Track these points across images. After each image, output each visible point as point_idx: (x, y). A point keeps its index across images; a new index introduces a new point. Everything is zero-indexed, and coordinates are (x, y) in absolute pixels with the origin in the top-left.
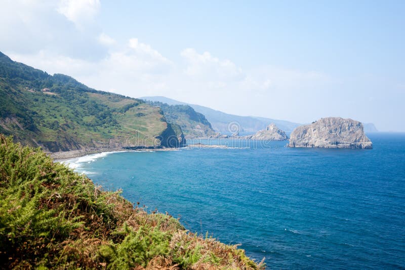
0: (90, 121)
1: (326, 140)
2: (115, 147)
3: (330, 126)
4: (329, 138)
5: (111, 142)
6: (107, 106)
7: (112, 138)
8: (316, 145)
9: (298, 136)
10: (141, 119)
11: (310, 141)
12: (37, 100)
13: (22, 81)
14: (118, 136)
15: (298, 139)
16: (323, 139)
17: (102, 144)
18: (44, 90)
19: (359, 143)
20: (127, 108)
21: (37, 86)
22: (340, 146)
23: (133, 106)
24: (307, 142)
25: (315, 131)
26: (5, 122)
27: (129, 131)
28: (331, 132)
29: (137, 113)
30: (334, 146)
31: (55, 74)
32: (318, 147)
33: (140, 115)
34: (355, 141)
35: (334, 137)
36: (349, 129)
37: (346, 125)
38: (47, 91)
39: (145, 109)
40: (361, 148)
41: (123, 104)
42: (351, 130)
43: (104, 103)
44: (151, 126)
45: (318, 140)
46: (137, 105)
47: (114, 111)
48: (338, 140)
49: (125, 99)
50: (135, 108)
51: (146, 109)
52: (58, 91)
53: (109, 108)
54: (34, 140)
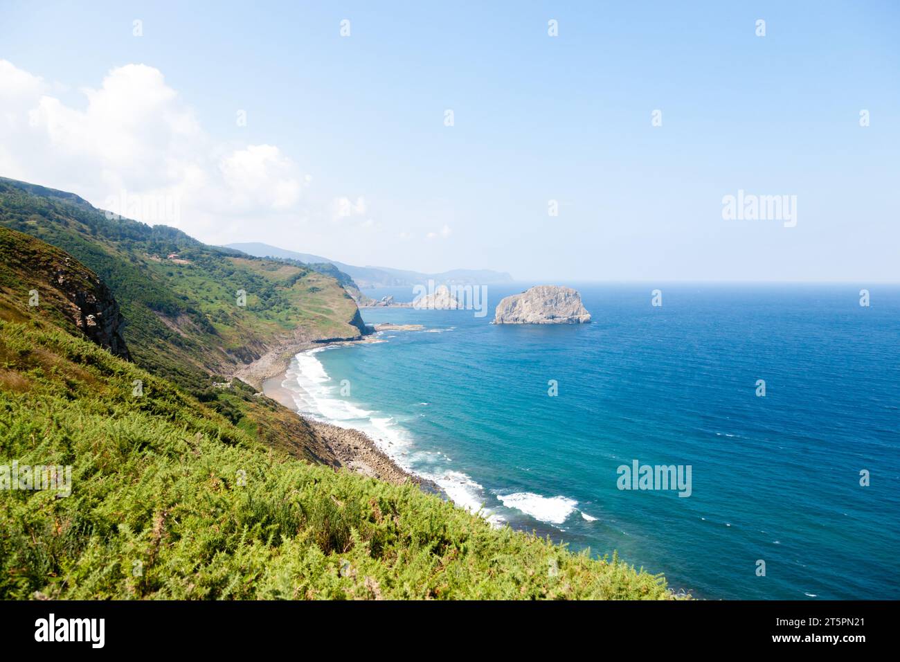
0: (254, 302)
1: (541, 314)
2: (302, 342)
3: (544, 296)
4: (544, 311)
5: (296, 335)
6: (263, 278)
7: (295, 327)
8: (529, 320)
9: (507, 310)
10: (317, 296)
11: (520, 316)
12: (171, 274)
13: (134, 242)
14: (302, 325)
15: (507, 313)
16: (537, 313)
17: (287, 339)
18: (172, 256)
19: (576, 317)
20: (294, 280)
21: (157, 250)
22: (557, 320)
23: (299, 278)
24: (516, 316)
25: (527, 304)
26: (177, 324)
27: (313, 317)
28: (546, 304)
29: (309, 287)
30: (550, 321)
31: (155, 226)
32: (532, 323)
33: (314, 290)
34: (573, 314)
35: (550, 310)
36: (565, 300)
37: (562, 295)
38: (176, 258)
39: (317, 281)
40: (579, 322)
41: (285, 273)
42: (568, 301)
43: (258, 273)
44: (335, 307)
45: (531, 314)
46: (304, 274)
47: (277, 285)
48: (554, 314)
49: (284, 267)
50: (303, 279)
51: (320, 281)
52: (191, 257)
53: (267, 281)
54: (221, 348)
